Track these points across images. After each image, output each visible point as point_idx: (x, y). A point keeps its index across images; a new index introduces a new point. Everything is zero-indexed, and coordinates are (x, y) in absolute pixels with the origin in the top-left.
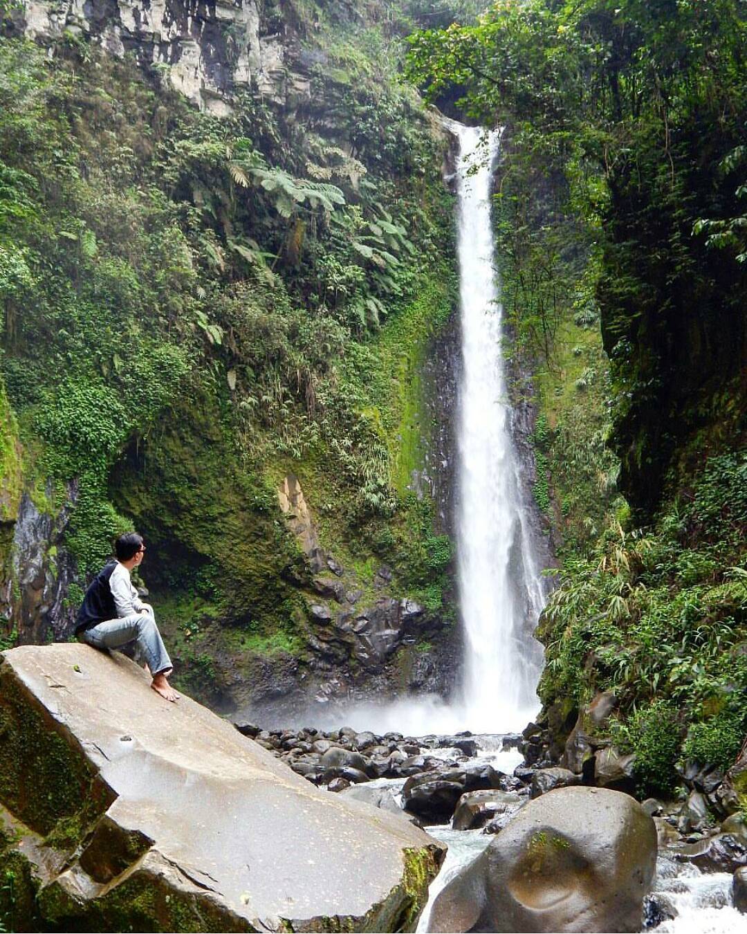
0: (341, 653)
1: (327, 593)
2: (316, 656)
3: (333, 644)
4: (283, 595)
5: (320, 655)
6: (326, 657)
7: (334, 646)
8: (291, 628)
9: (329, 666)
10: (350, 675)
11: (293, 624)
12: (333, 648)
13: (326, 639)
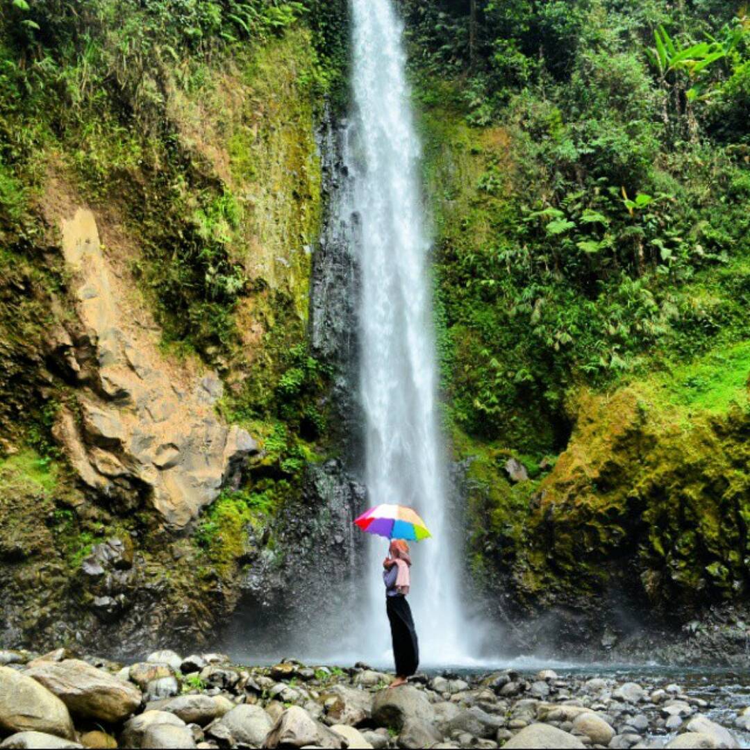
0: (130, 498)
1: (120, 398)
2: (88, 498)
3: (117, 481)
4: (45, 393)
5: (95, 497)
6: (102, 500)
7: (122, 486)
8: (50, 447)
9: (107, 516)
10: (139, 535)
11: (53, 441)
12: (119, 489)
13: (109, 472)
